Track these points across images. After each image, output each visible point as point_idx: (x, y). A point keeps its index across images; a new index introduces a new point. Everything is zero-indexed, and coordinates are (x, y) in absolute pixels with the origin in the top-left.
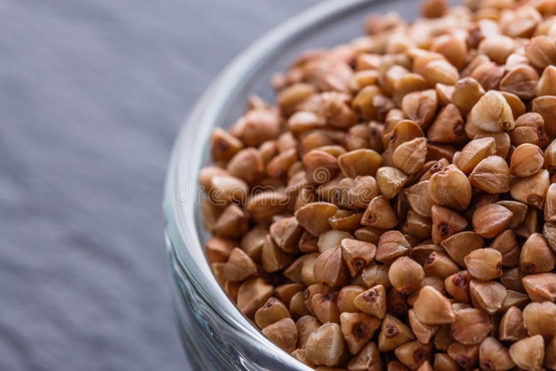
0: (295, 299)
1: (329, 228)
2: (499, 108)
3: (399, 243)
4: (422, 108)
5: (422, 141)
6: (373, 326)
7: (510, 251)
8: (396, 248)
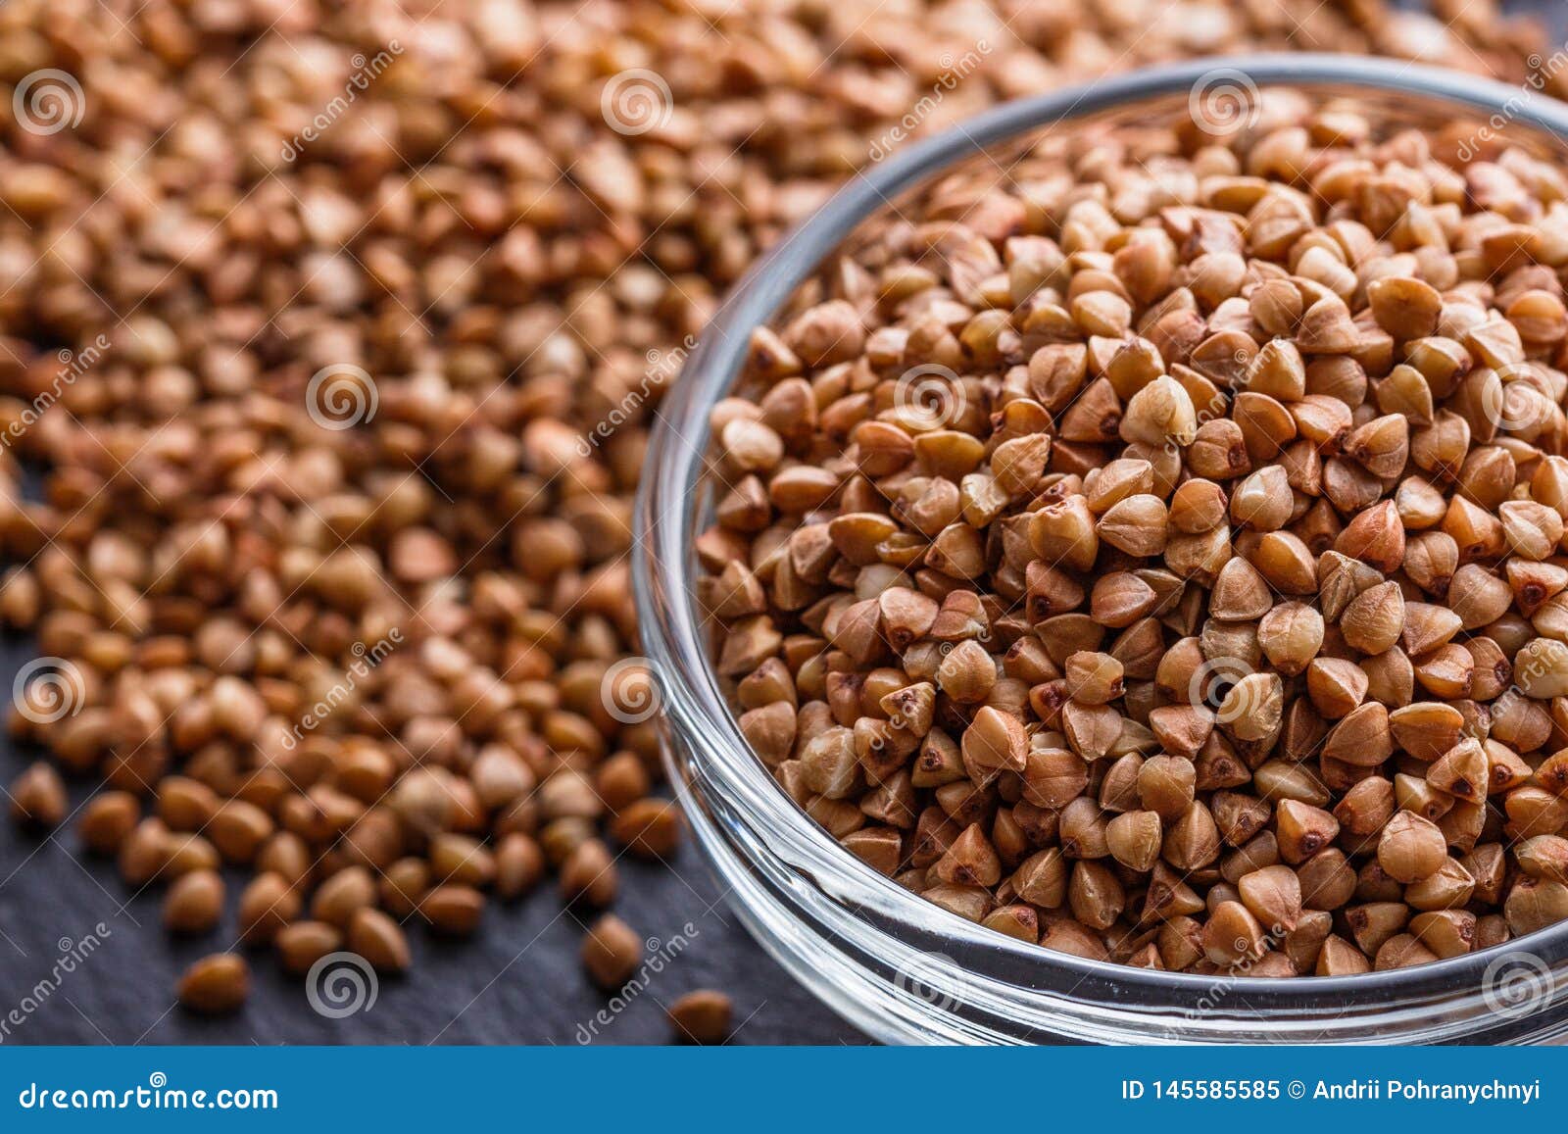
0: (808, 667)
1: (876, 560)
2: (1167, 411)
3: (971, 615)
4: (1056, 377)
5: (1042, 440)
6: (905, 747)
7: (1146, 654)
8: (963, 625)
